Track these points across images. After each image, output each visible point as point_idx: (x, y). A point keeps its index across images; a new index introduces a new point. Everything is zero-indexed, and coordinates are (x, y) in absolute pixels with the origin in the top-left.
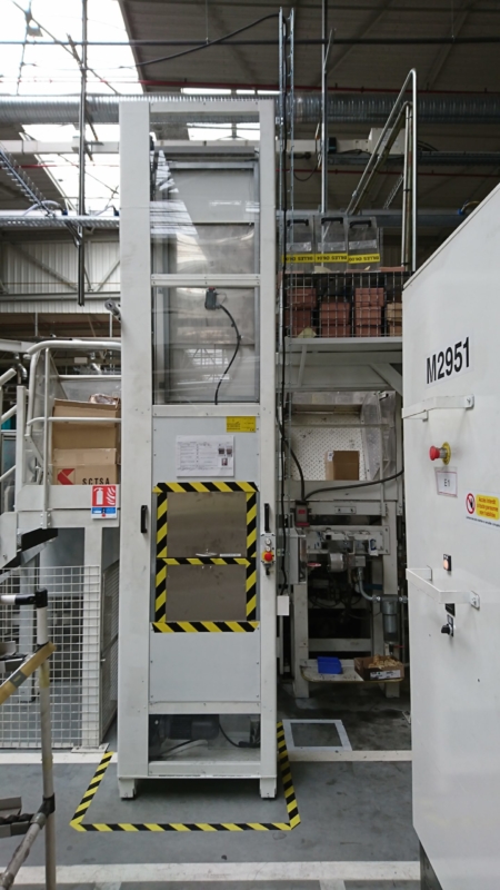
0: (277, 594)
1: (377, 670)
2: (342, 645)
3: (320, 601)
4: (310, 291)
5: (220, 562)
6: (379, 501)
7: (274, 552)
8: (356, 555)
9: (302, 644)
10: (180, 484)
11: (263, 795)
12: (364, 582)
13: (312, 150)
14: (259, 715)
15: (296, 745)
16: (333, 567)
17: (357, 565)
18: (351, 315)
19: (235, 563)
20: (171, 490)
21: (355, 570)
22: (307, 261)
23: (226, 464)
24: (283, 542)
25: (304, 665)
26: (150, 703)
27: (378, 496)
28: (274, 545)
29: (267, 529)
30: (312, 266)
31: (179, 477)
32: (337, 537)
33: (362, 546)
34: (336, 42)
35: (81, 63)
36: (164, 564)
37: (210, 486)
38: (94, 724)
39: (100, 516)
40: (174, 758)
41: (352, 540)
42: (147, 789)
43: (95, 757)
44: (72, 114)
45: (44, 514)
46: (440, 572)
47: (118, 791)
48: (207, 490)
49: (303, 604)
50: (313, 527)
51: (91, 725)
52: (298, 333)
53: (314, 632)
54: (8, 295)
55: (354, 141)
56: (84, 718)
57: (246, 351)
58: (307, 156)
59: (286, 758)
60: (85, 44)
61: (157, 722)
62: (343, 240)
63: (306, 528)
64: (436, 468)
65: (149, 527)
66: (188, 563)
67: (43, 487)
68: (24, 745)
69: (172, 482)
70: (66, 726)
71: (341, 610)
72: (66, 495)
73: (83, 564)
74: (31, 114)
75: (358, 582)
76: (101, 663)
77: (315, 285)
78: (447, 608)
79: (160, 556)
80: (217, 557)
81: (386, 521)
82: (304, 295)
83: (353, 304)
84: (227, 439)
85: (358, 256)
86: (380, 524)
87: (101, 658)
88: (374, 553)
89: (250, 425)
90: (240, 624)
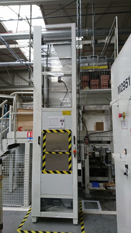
0: (78, 163)
1: (109, 186)
2: (100, 179)
3: (93, 166)
4: (87, 77)
5: (61, 153)
6: (110, 137)
7: (76, 150)
8: (103, 152)
9: (87, 178)
10: (50, 130)
11: (74, 223)
12: (105, 160)
13: (90, 43)
14: (73, 199)
15: (85, 208)
16: (96, 156)
17: (103, 155)
18: (99, 83)
19: (65, 153)
20: (47, 132)
21: (103, 157)
22: (87, 68)
23: (62, 124)
24: (79, 148)
25: (88, 184)
26: (41, 194)
27: (109, 135)
28: (76, 148)
29: (74, 143)
30: (88, 70)
31: (49, 128)
32: (97, 147)
33: (105, 150)
34: (96, 14)
35: (29, 24)
36: (45, 153)
37: (58, 131)
38: (27, 200)
39: (29, 140)
40: (48, 211)
41: (102, 148)
42: (40, 220)
43: (27, 209)
44: (28, 37)
45: (14, 139)
46: (123, 155)
47: (32, 220)
48: (57, 132)
49: (88, 167)
50: (90, 144)
51: (26, 200)
52: (84, 88)
53: (91, 175)
54: (15, 86)
55: (102, 40)
56: (24, 198)
57: (69, 93)
58: (89, 45)
59: (82, 212)
60: (31, 19)
61: (43, 200)
62: (97, 62)
63: (88, 144)
64: (121, 121)
65: (40, 142)
66: (52, 153)
67: (13, 132)
68: (8, 205)
69: (47, 130)
70: (19, 200)
71: (99, 169)
72: (20, 134)
73: (24, 154)
74: (18, 38)
75: (104, 160)
76: (29, 182)
77: (89, 75)
78: (125, 167)
79: (44, 151)
80: (60, 152)
81: (112, 143)
82: (86, 78)
83: (100, 80)
84: (63, 117)
85: (101, 67)
86: (110, 143)
87: (29, 181)
88: (108, 152)
89: (69, 113)
90: (67, 171)
